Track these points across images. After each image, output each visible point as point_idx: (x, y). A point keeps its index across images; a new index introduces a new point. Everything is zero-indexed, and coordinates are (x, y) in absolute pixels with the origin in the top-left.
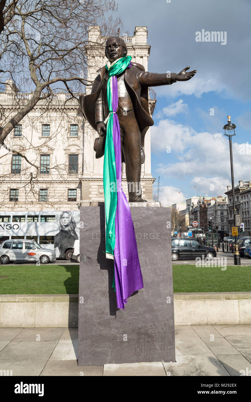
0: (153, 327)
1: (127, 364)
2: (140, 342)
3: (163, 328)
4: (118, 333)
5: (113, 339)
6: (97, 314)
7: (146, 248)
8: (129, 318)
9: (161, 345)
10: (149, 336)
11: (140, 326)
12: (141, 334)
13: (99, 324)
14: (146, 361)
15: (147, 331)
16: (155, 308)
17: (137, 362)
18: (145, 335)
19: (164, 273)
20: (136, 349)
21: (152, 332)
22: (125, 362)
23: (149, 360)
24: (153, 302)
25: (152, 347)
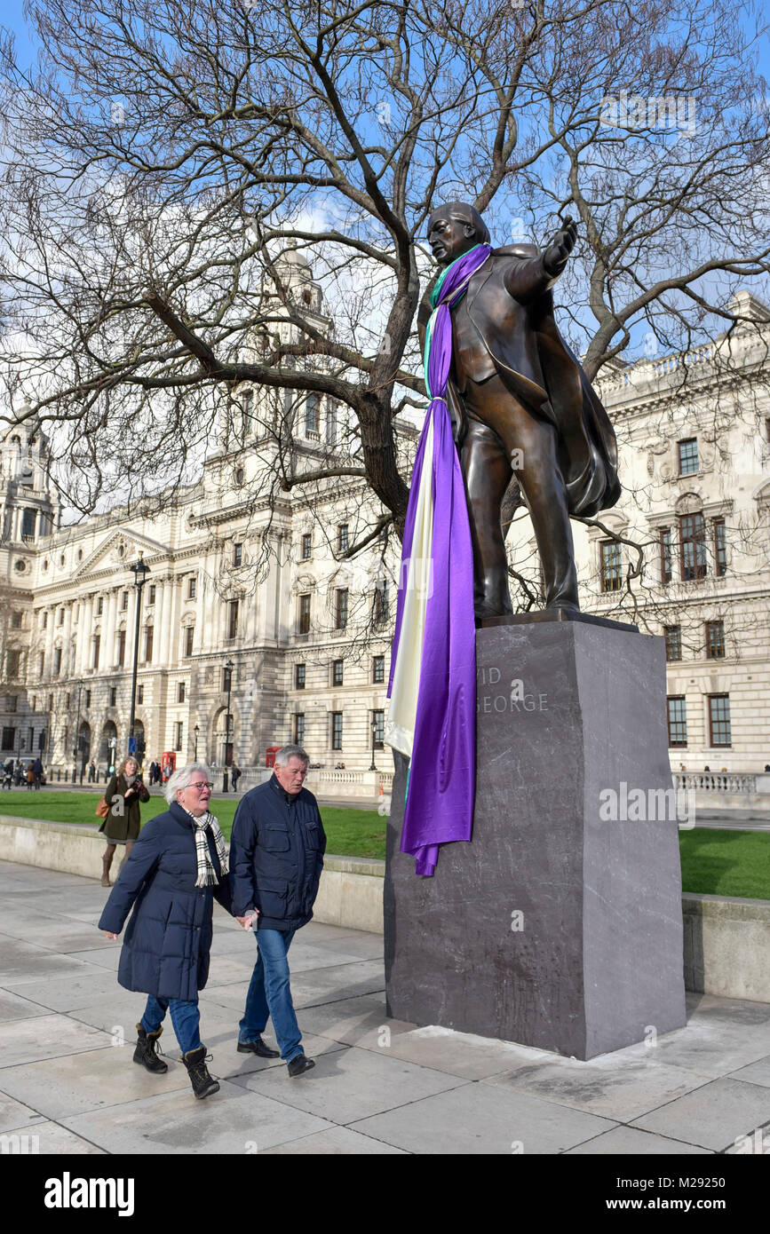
0: (531, 950)
1: (475, 1036)
2: (503, 985)
3: (553, 960)
4: (456, 953)
5: (447, 967)
6: (416, 898)
7: (517, 735)
8: (478, 919)
9: (552, 1004)
10: (523, 974)
11: (501, 942)
12: (505, 965)
13: (421, 922)
14: (518, 1041)
15: (518, 958)
16: (535, 900)
17: (500, 1038)
18: (513, 970)
19: (557, 806)
20: (495, 1004)
21: (529, 964)
22: (474, 1032)
23: (526, 1040)
24: (530, 882)
25: (531, 1006)
